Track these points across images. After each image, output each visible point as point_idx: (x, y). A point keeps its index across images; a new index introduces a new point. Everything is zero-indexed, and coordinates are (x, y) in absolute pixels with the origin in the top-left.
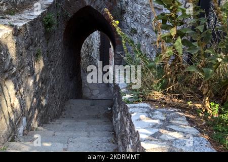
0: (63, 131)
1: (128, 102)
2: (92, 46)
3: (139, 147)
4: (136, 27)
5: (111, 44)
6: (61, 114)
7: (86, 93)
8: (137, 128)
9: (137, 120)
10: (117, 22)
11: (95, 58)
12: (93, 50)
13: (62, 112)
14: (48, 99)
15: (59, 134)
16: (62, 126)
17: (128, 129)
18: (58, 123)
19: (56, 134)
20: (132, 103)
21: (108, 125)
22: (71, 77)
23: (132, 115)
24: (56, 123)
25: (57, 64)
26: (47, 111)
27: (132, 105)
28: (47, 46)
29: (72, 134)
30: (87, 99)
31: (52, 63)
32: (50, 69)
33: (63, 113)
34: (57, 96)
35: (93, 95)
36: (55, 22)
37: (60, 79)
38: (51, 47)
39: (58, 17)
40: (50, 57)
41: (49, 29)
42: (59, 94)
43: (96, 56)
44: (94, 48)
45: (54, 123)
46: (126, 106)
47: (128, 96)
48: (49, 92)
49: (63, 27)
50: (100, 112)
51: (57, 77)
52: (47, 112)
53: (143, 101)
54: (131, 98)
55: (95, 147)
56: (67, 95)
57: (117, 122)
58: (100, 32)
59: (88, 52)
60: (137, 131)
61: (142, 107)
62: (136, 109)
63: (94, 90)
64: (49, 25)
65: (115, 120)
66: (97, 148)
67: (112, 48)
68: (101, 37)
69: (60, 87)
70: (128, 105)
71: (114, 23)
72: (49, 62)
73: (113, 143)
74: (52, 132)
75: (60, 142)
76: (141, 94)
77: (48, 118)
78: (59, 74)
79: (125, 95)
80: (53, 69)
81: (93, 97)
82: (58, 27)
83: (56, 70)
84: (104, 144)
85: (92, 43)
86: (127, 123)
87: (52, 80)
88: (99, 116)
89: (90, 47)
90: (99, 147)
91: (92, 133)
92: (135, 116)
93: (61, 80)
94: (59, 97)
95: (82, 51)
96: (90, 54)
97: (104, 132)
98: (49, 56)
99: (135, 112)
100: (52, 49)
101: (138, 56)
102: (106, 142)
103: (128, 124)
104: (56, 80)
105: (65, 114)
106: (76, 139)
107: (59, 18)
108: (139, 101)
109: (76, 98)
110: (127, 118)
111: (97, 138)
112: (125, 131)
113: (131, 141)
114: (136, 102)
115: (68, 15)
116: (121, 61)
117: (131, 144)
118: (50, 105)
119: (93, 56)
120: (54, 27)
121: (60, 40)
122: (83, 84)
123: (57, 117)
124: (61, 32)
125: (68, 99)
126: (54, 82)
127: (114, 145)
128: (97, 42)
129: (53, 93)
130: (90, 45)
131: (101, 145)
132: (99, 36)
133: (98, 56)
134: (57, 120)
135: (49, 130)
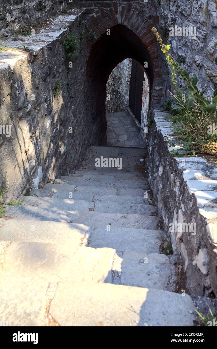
0: (86, 185)
1: (177, 155)
2: (120, 78)
3: (195, 214)
4: (184, 55)
5: (145, 76)
6: (81, 165)
7: (111, 138)
8: (192, 190)
9: (192, 179)
10: (168, 47)
11: (123, 94)
12: (121, 83)
13: (82, 161)
14: (67, 146)
15: (82, 189)
16: (84, 180)
17: (176, 190)
18: (79, 175)
19: (78, 188)
20: (182, 156)
21: (141, 181)
22: (94, 118)
23: (184, 172)
24: (76, 175)
25: (78, 101)
26: (65, 159)
27: (183, 159)
28: (68, 77)
29: (97, 190)
30: (111, 146)
31: (72, 99)
32: (70, 107)
33: (84, 163)
34: (77, 142)
35: (119, 141)
36: (78, 46)
37: (81, 120)
38: (71, 79)
39: (81, 39)
40: (71, 91)
41: (70, 54)
42: (79, 139)
43: (125, 91)
44: (123, 81)
45: (74, 175)
46: (175, 160)
47: (177, 147)
48: (68, 137)
49: (87, 53)
50: (130, 163)
51: (78, 117)
52: (65, 161)
53: (196, 153)
54: (181, 149)
55: (129, 208)
56: (89, 141)
57: (155, 178)
58: (131, 60)
59: (114, 86)
60: (193, 194)
61: (195, 162)
62: (189, 165)
63: (120, 135)
64: (70, 50)
65: (152, 175)
66: (130, 209)
67: (146, 82)
68: (132, 66)
69: (81, 130)
70: (178, 159)
71: (164, 48)
72: (69, 98)
73: (150, 204)
74: (73, 187)
75: (84, 199)
76: (194, 145)
77: (66, 169)
78: (80, 114)
79: (174, 146)
80: (73, 107)
81: (119, 144)
82: (80, 52)
83: (76, 109)
84: (139, 205)
85: (121, 74)
86: (175, 182)
87: (72, 121)
88: (128, 169)
89: (118, 80)
90: (133, 208)
91: (123, 191)
92: (188, 173)
93: (82, 121)
94: (80, 143)
95: (107, 85)
96: (117, 88)
97: (137, 190)
98: (69, 91)
99: (187, 168)
100: (73, 81)
102: (141, 203)
103: (178, 183)
104: (77, 121)
105: (86, 164)
106: (103, 197)
107: (83, 40)
108: (191, 155)
109: (99, 145)
110: (176, 175)
111: (130, 197)
112: (172, 192)
113: (182, 206)
114: (188, 154)
115: (93, 36)
117: (183, 209)
118: (69, 153)
119: (121, 92)
120: (76, 53)
121: (83, 70)
122: (107, 127)
123: (76, 167)
124: (84, 60)
125: (89, 145)
126: (74, 124)
127: (150, 206)
128: (127, 72)
129: (73, 138)
130: (117, 77)
131: (136, 206)
132: (130, 65)
133: (127, 92)
134: (77, 172)
135: (69, 183)
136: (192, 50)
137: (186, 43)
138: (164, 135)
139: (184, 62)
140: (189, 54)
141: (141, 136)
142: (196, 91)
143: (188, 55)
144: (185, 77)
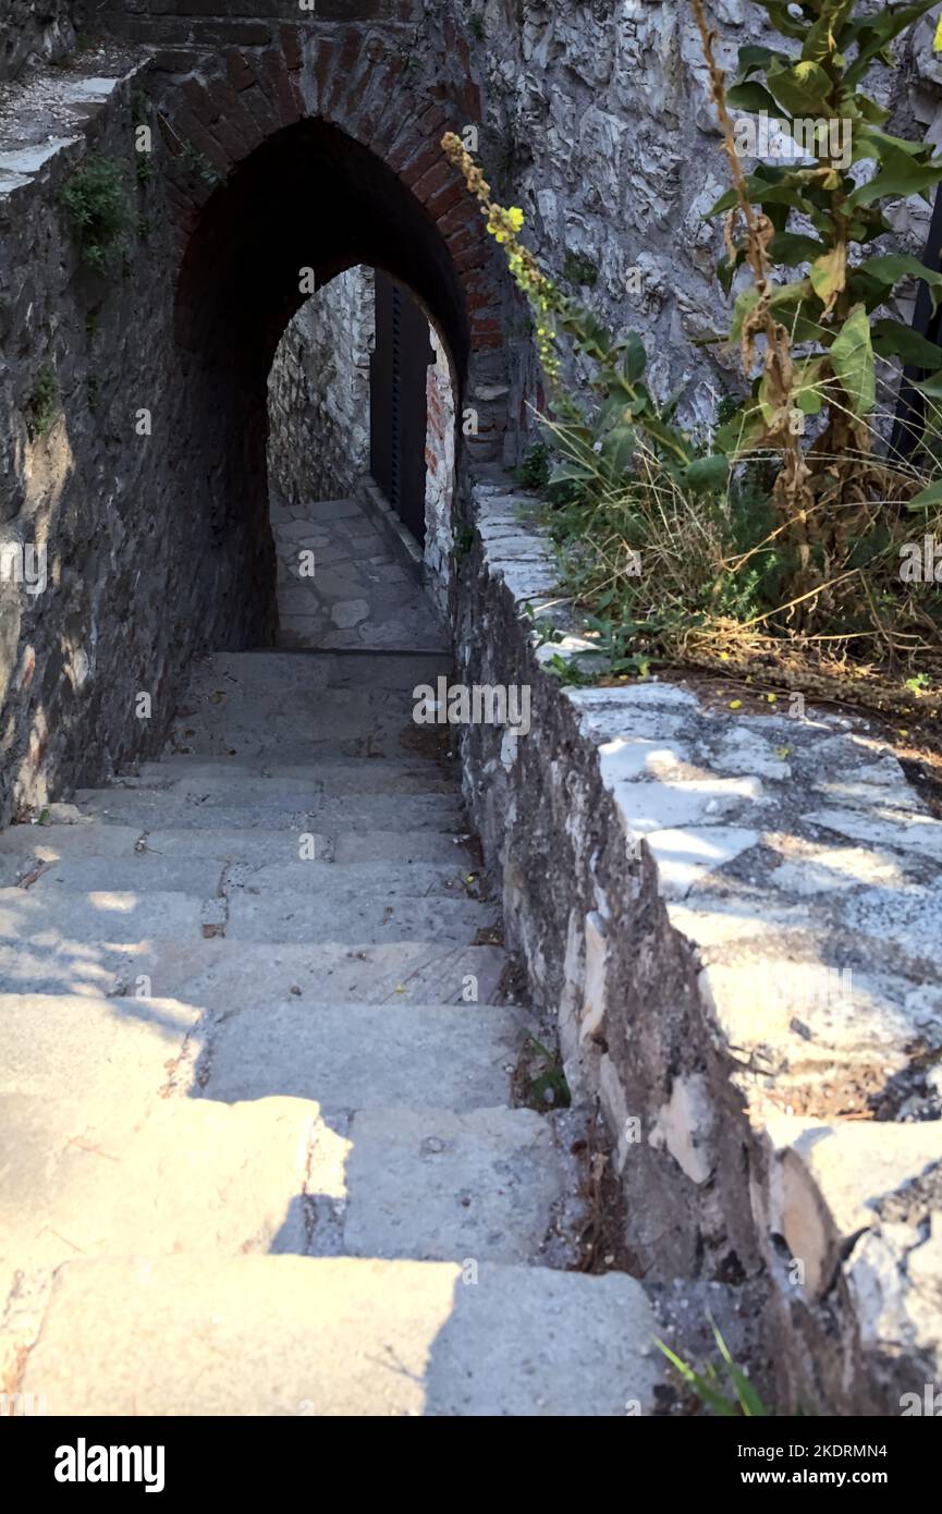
0: (189, 826)
1: (574, 677)
2: (326, 354)
3: (650, 928)
4: (590, 249)
5: (435, 341)
6: (169, 735)
7: (299, 617)
8: (639, 826)
9: (636, 780)
10: (515, 216)
11: (344, 420)
12: (333, 374)
13: (172, 719)
14: (100, 654)
15: (172, 841)
16: (180, 802)
17: (574, 827)
18: (157, 780)
19: (154, 841)
20: (593, 682)
21: (433, 797)
22: (216, 531)
23: (604, 749)
24: (145, 781)
25: (143, 455)
26: (94, 713)
27: (594, 695)
28: (89, 349)
29: (240, 844)
30: (300, 647)
31: (113, 449)
32: (108, 483)
33: (180, 726)
34: (146, 636)
35: (334, 627)
36: (132, 213)
37: (159, 540)
38: (107, 358)
39: (141, 181)
40: (106, 413)
41: (95, 251)
42: (153, 623)
43: (350, 407)
44: (340, 365)
45: (134, 781)
46: (564, 699)
47: (571, 644)
48: (102, 615)
49: (171, 241)
50: (381, 720)
51: (143, 527)
52: (93, 722)
53: (653, 669)
54: (588, 653)
55: (378, 918)
56: (197, 631)
57: (489, 781)
58: (371, 273)
59: (301, 385)
60: (643, 842)
61: (650, 707)
62: (623, 717)
63: (338, 599)
64: (97, 228)
65: (476, 770)
66: (385, 921)
67: (442, 368)
68: (377, 301)
69: (162, 582)
70: (576, 696)
71: (499, 219)
72: (99, 443)
73: (472, 895)
74: (128, 836)
75: (179, 887)
76: (643, 632)
77: (98, 759)
78: (153, 511)
79: (559, 639)
80: (120, 484)
81: (332, 641)
82: (143, 239)
83: (135, 489)
84: (424, 902)
85: (329, 336)
86: (567, 796)
87: (117, 544)
88: (376, 747)
89: (316, 360)
90: (399, 916)
91: (351, 842)
92: (621, 754)
93: (165, 542)
94: (157, 638)
95: (271, 383)
96: (314, 397)
97: (414, 835)
98: (96, 410)
99: (617, 733)
100: (116, 368)
101: (629, 413)
102: (430, 891)
103: (579, 800)
104: (140, 544)
105: (190, 733)
106: (265, 873)
107: (151, 189)
108: (632, 674)
109: (246, 647)
110: (570, 766)
111: (381, 868)
112: (557, 836)
113: (600, 895)
114: (617, 674)
115: (199, 169)
116: (500, 442)
117: (604, 911)
118: (112, 685)
119: (334, 412)
120: (125, 243)
121: (159, 320)
122: (280, 565)
123: (147, 745)
124: (161, 275)
125: (201, 649)
126: (128, 558)
127: (473, 904)
128: (356, 327)
129: (123, 618)
130: (314, 349)
131: (409, 906)
132: (370, 296)
133: (360, 410)
134: (149, 768)
135: (111, 820)
136: (624, 228)
137: (598, 198)
138: (519, 596)
139: (592, 281)
140: (613, 249)
141: (429, 601)
142: (640, 403)
143: (608, 250)
144: (592, 344)
